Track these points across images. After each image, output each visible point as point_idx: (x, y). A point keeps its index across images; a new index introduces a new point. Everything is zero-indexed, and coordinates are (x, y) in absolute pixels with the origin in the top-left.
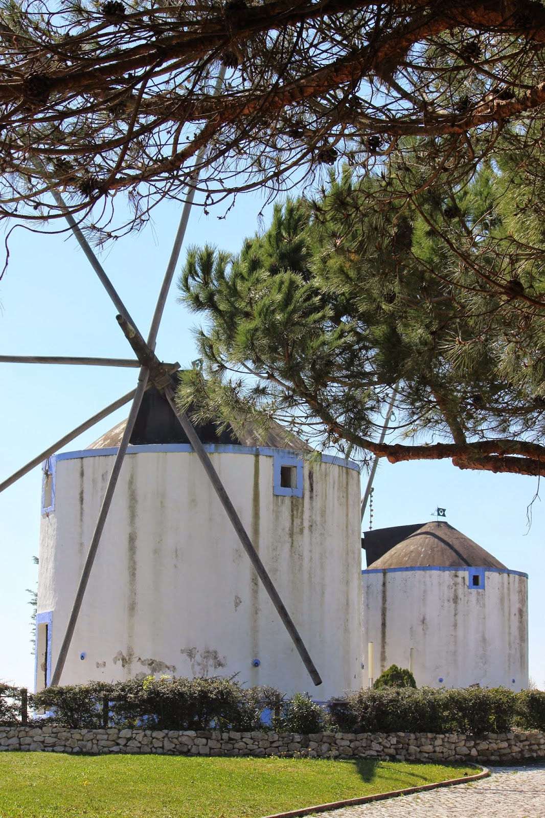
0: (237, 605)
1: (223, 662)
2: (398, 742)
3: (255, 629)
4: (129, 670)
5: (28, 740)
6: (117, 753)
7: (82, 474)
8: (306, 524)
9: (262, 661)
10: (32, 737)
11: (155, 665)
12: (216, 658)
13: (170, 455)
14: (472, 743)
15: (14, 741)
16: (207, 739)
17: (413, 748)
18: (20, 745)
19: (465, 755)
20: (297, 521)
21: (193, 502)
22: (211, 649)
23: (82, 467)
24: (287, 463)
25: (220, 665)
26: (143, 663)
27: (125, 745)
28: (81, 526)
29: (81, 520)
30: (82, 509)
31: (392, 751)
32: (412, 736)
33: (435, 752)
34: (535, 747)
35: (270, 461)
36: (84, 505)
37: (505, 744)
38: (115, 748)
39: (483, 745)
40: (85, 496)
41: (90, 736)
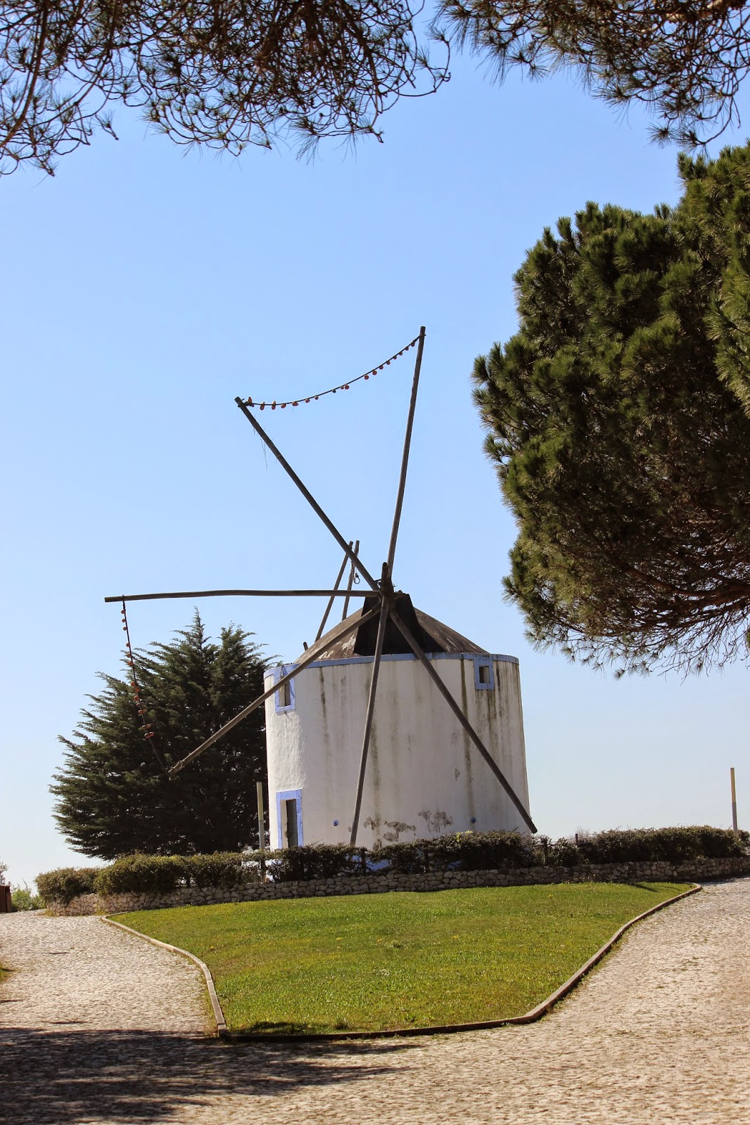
0: (457, 776)
1: (450, 820)
2: (630, 869)
3: (470, 794)
4: (378, 831)
5: (375, 885)
6: (444, 889)
7: (322, 680)
8: (498, 711)
9: (477, 819)
10: (379, 883)
11: (399, 827)
12: (444, 818)
13: (398, 663)
14: (674, 867)
15: (365, 886)
16: (506, 874)
17: (639, 873)
18: (369, 888)
19: (670, 876)
20: (492, 709)
21: (419, 698)
22: (441, 811)
23: (321, 674)
24: (483, 664)
25: (448, 823)
26: (389, 825)
27: (449, 883)
28: (325, 721)
29: (325, 716)
30: (324, 707)
31: (626, 875)
32: (638, 864)
33: (652, 874)
34: (710, 869)
35: (471, 663)
36: (326, 704)
37: (693, 868)
38: (442, 886)
39: (681, 869)
40: (327, 697)
41: (423, 878)
